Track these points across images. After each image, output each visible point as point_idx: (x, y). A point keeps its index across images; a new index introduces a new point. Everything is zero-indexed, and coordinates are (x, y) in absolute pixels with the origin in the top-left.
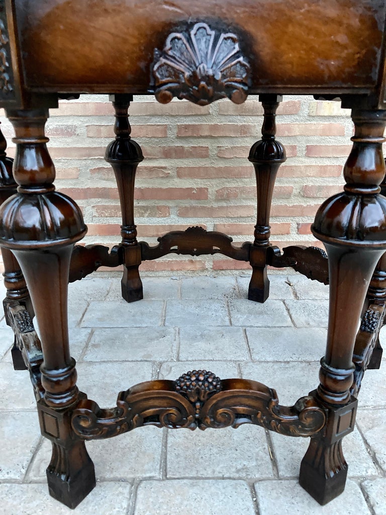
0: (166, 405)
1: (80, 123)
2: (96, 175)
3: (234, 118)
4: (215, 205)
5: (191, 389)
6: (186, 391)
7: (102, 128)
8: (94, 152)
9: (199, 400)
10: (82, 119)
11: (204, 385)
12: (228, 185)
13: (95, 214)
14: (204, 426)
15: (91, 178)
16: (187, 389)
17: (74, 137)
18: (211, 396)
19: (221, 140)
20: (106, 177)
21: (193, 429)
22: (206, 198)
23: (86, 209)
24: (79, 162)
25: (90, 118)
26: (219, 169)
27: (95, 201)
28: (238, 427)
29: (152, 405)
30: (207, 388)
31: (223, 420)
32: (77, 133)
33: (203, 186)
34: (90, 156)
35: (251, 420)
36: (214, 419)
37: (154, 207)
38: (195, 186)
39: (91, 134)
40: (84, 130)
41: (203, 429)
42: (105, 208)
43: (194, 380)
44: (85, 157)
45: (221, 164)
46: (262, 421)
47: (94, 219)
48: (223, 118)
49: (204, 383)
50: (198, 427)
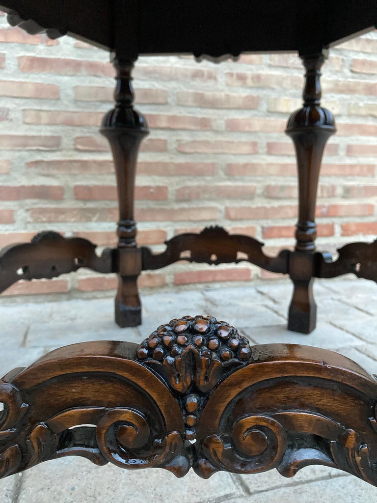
0: (111, 398)
1: (14, 106)
2: (33, 170)
3: (193, 110)
4: (176, 206)
5: (175, 354)
6: (162, 361)
7: (42, 114)
8: (31, 142)
9: (194, 389)
10: (17, 101)
11: (207, 346)
12: (189, 184)
13: (30, 219)
14: (209, 465)
15: (26, 174)
16: (165, 355)
17: (6, 123)
18: (226, 377)
19: (180, 132)
20: (46, 172)
21: (180, 472)
22: (166, 199)
23: (18, 213)
24: (11, 153)
25: (28, 101)
26: (179, 166)
27: (29, 202)
28: (295, 472)
29: (77, 396)
30: (214, 355)
31: (255, 449)
32: (10, 117)
33: (161, 184)
34: (25, 146)
35: (329, 454)
36: (233, 445)
37: (104, 209)
38: (152, 184)
39: (28, 120)
40: (19, 115)
41: (205, 473)
42: (42, 211)
43: (184, 331)
44: (20, 146)
45: (181, 160)
46: (358, 459)
47: (28, 225)
48: (182, 109)
49: (209, 340)
50: (191, 469)
